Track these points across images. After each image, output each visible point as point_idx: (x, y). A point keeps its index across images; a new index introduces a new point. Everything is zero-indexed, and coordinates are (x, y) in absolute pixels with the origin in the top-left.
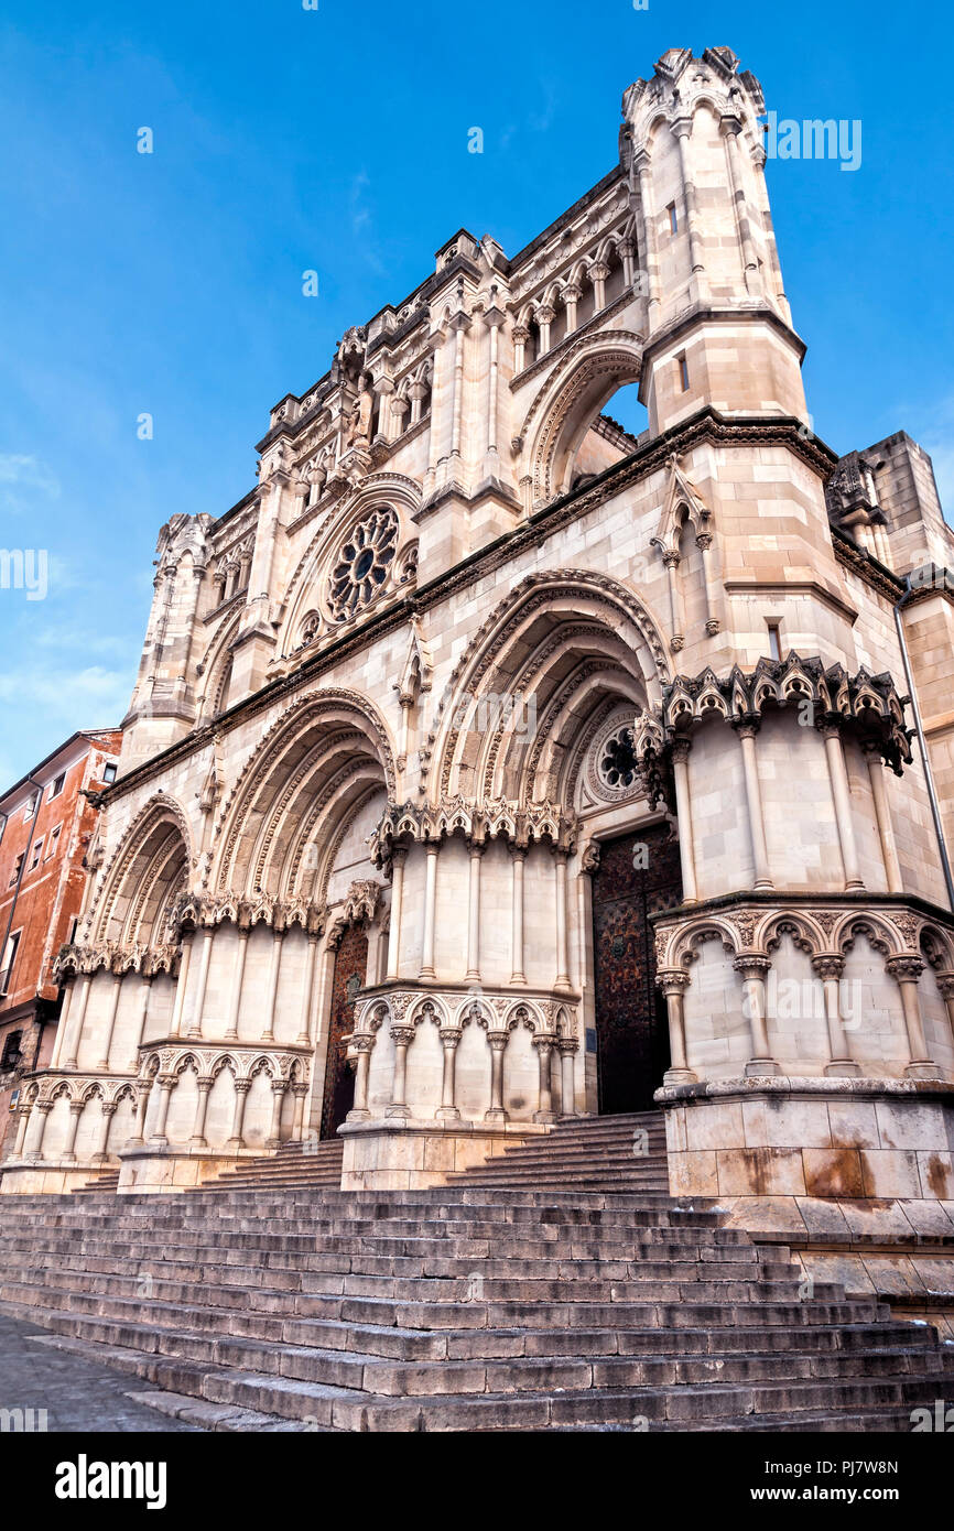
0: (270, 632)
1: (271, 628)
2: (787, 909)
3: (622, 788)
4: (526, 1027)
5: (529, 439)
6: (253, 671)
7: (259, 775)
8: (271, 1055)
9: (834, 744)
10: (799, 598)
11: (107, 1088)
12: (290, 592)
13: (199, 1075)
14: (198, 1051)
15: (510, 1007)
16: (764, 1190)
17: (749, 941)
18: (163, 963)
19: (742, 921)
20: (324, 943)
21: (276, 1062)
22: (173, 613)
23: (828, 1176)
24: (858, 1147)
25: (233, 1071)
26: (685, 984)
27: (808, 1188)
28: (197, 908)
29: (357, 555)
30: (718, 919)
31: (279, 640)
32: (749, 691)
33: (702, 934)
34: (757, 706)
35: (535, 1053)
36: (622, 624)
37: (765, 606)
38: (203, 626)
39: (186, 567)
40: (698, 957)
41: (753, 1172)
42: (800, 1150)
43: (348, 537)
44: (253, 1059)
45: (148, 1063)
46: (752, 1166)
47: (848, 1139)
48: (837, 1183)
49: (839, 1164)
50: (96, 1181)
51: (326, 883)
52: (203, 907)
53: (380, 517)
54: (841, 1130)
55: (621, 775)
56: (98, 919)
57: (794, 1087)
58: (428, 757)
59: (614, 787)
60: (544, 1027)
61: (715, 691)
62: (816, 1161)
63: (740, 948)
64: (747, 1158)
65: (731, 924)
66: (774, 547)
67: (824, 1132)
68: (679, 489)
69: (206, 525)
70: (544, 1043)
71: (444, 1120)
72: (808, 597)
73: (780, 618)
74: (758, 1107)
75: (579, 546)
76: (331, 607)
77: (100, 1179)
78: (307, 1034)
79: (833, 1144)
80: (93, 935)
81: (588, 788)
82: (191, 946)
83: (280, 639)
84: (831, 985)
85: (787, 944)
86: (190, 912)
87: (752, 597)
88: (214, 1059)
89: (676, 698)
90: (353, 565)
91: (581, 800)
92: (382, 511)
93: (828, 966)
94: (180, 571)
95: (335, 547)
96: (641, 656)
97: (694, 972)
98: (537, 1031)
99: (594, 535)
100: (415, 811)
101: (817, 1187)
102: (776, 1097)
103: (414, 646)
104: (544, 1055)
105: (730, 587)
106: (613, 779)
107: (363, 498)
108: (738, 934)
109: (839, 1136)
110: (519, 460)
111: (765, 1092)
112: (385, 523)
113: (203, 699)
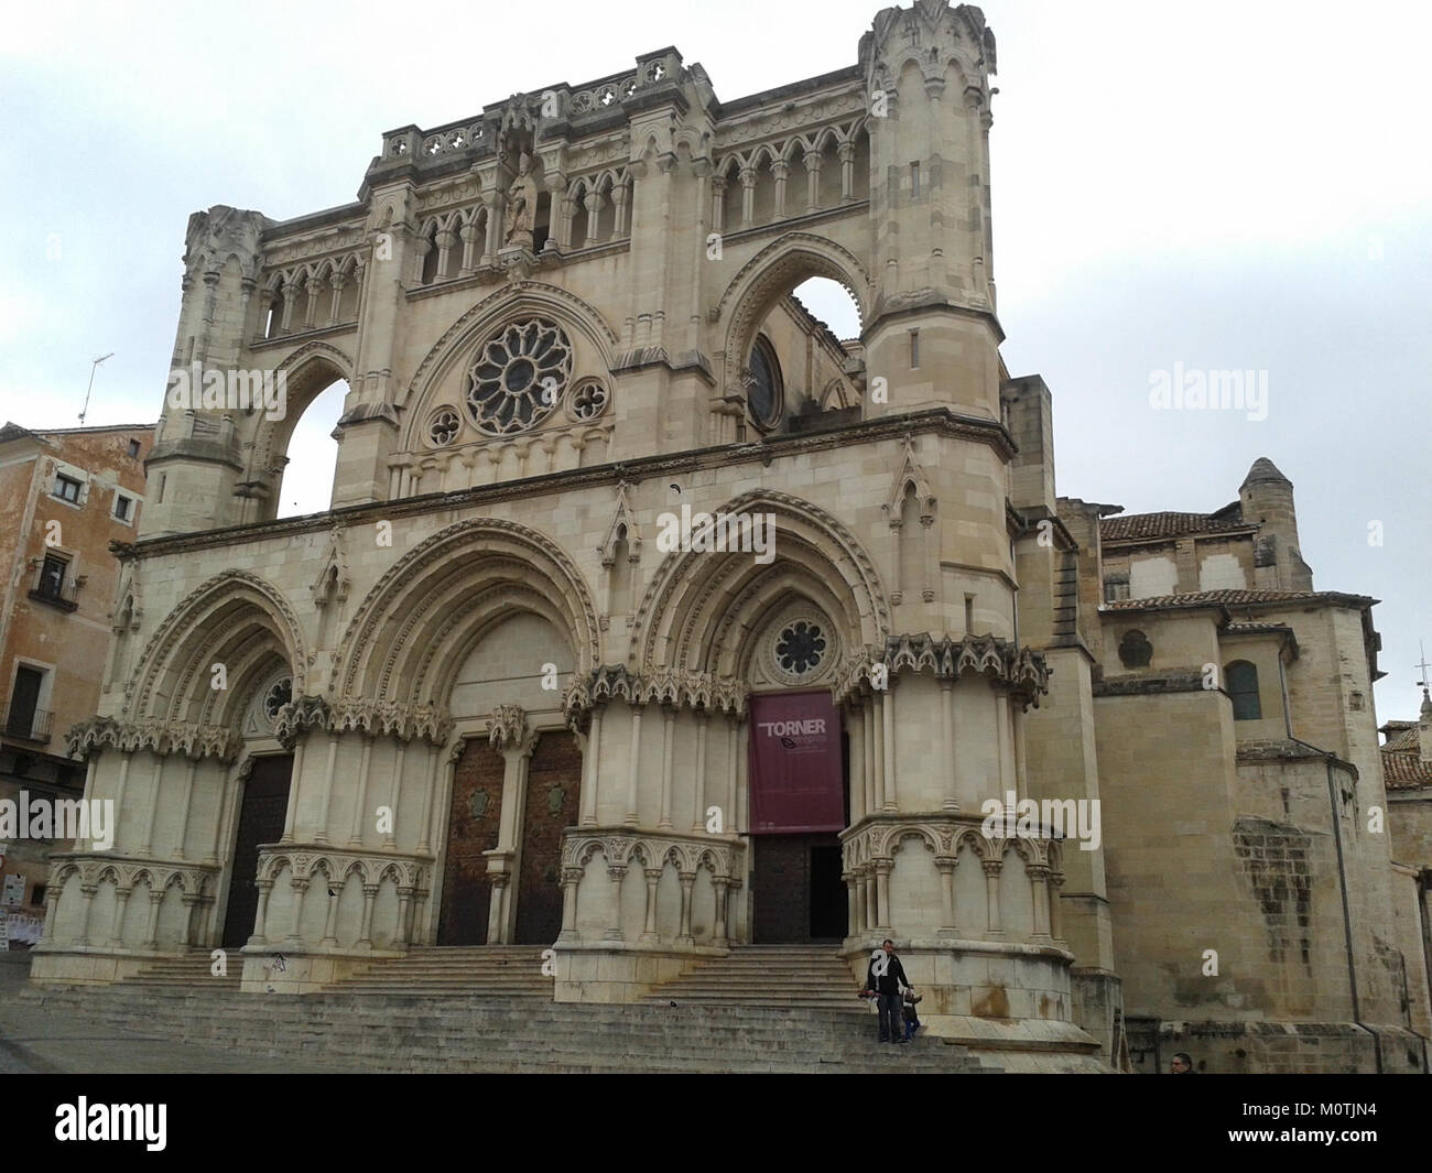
0: (393, 417)
1: (393, 410)
2: (972, 826)
3: (796, 674)
4: (707, 868)
5: (727, 311)
6: (377, 459)
7: (400, 584)
8: (400, 863)
9: (1003, 702)
10: (989, 580)
11: (157, 876)
12: (418, 375)
13: (331, 880)
14: (332, 857)
15: (699, 852)
16: (947, 1011)
17: (948, 848)
18: (216, 747)
19: (944, 832)
20: (447, 755)
21: (405, 870)
22: (216, 332)
23: (984, 1004)
24: (1003, 987)
25: (362, 876)
26: (891, 867)
27: (973, 1010)
28: (327, 713)
29: (510, 362)
30: (924, 827)
31: (403, 427)
32: (955, 656)
33: (908, 834)
34: (960, 669)
35: (713, 890)
36: (841, 560)
37: (963, 584)
38: (249, 352)
39: (229, 275)
40: (903, 849)
41: (939, 1000)
42: (970, 988)
43: (498, 335)
44: (384, 866)
45: (271, 865)
46: (940, 996)
47: (997, 982)
48: (989, 1009)
49: (992, 997)
50: (150, 969)
51: (449, 695)
52: (333, 712)
53: (542, 331)
54: (994, 975)
55: (794, 663)
56: (138, 692)
57: (972, 947)
58: (638, 626)
59: (787, 671)
60: (722, 870)
61: (931, 652)
62: (979, 994)
63: (941, 851)
64: (936, 991)
65: (936, 833)
66: (975, 534)
67: (984, 976)
68: (908, 467)
69: (260, 228)
70: (722, 883)
71: (648, 943)
72: (995, 580)
73: (975, 595)
74: (946, 960)
75: (808, 479)
76: (473, 410)
77: (154, 968)
78: (428, 842)
79: (989, 984)
80: (134, 709)
81: (762, 666)
82: (304, 746)
83: (405, 426)
84: (993, 881)
85: (967, 850)
86: (317, 716)
87: (958, 575)
88: (347, 865)
89: (901, 652)
90: (504, 372)
91: (754, 675)
92: (546, 323)
93: (993, 868)
94: (224, 280)
95: (479, 341)
96: (858, 593)
97: (899, 859)
98: (717, 873)
99: (824, 474)
100: (628, 676)
101: (978, 1012)
102: (958, 953)
103: (621, 512)
104: (721, 893)
105: (944, 565)
106: (786, 664)
107: (520, 299)
108: (940, 841)
109: (993, 980)
110: (713, 331)
111: (954, 950)
112: (548, 340)
113: (253, 446)
